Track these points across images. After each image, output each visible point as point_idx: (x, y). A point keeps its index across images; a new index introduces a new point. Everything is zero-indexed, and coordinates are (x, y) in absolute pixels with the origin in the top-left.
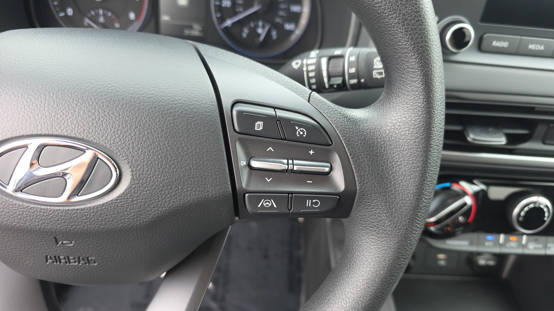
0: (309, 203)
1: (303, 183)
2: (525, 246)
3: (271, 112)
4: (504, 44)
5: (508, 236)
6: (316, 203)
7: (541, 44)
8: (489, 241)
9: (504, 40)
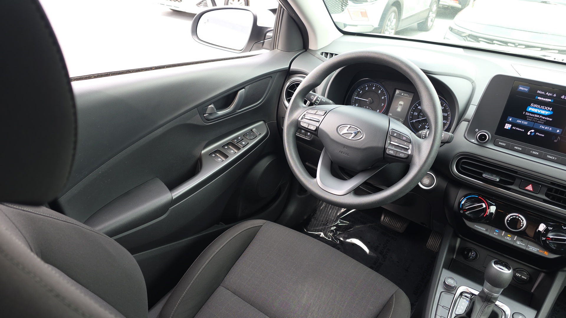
0: (401, 154)
1: (402, 150)
2: (515, 241)
3: (399, 133)
4: (504, 144)
5: (506, 233)
6: (403, 155)
7: (520, 147)
8: (496, 232)
9: (504, 143)
